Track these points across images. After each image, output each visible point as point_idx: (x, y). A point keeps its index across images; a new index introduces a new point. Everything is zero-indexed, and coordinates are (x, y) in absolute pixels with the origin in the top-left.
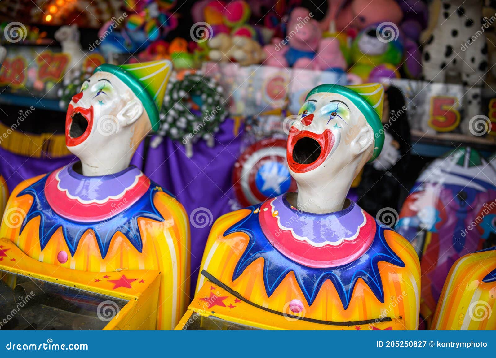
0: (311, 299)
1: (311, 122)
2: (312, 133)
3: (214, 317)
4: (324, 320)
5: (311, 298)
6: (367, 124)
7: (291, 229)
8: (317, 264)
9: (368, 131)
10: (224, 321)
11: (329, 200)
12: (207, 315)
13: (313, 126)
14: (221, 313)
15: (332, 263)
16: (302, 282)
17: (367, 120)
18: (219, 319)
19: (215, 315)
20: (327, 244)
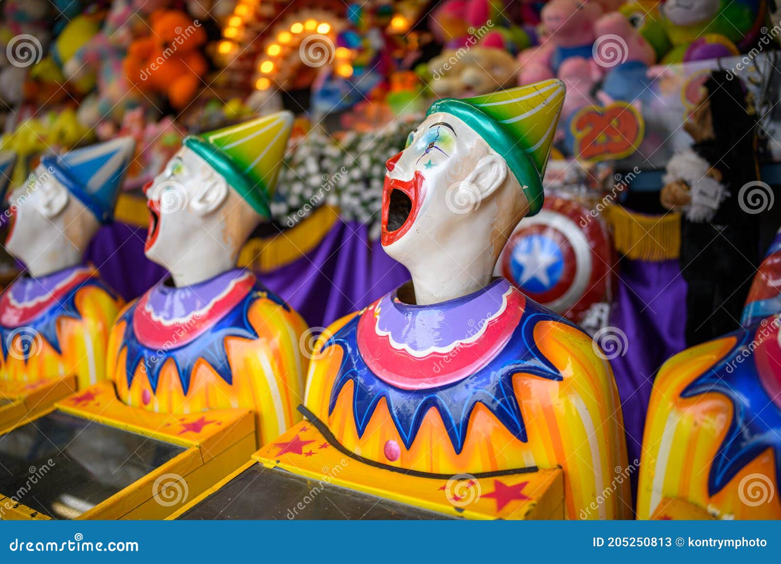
0: (408, 439)
1: (394, 166)
2: (399, 181)
3: (279, 468)
4: (429, 471)
5: (407, 436)
6: (492, 151)
7: (389, 333)
8: (414, 384)
9: (492, 163)
10: (291, 473)
11: (444, 282)
12: (271, 467)
13: (398, 170)
14: (289, 463)
15: (435, 382)
16: (395, 412)
17: (490, 144)
18: (285, 472)
19: (280, 465)
20: (432, 352)
